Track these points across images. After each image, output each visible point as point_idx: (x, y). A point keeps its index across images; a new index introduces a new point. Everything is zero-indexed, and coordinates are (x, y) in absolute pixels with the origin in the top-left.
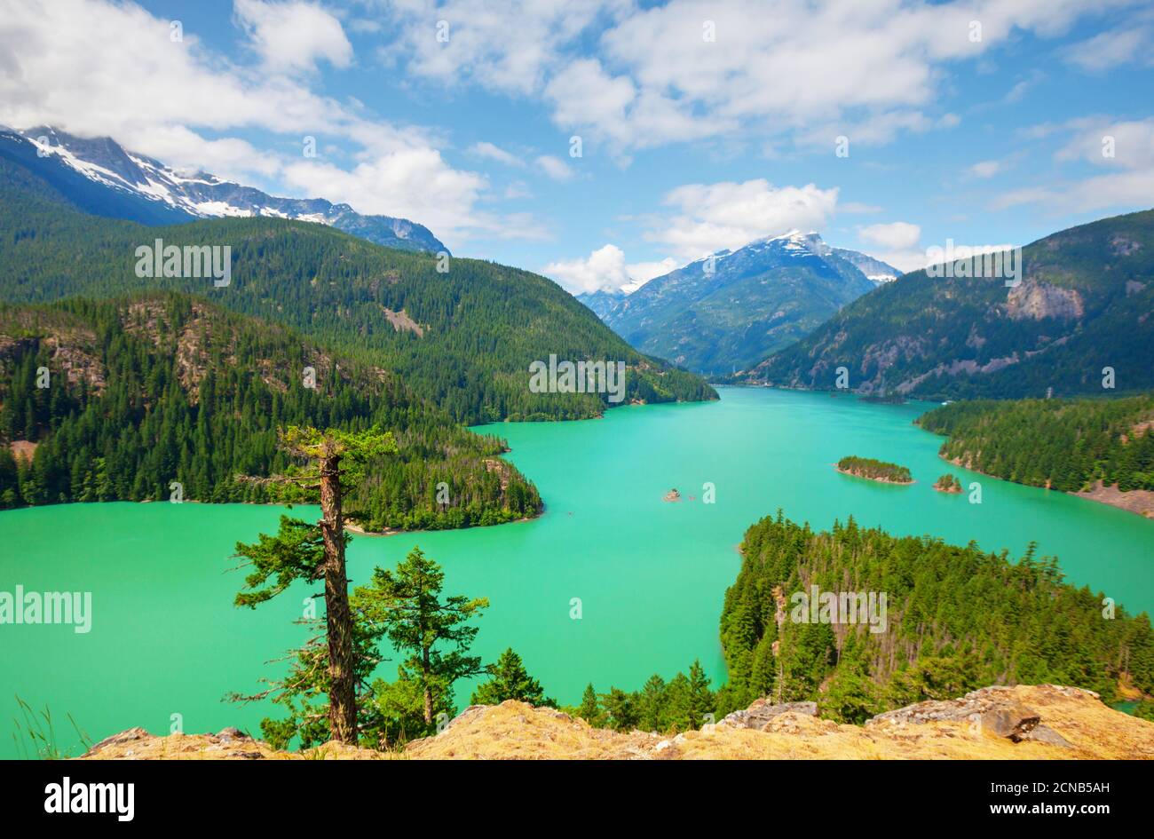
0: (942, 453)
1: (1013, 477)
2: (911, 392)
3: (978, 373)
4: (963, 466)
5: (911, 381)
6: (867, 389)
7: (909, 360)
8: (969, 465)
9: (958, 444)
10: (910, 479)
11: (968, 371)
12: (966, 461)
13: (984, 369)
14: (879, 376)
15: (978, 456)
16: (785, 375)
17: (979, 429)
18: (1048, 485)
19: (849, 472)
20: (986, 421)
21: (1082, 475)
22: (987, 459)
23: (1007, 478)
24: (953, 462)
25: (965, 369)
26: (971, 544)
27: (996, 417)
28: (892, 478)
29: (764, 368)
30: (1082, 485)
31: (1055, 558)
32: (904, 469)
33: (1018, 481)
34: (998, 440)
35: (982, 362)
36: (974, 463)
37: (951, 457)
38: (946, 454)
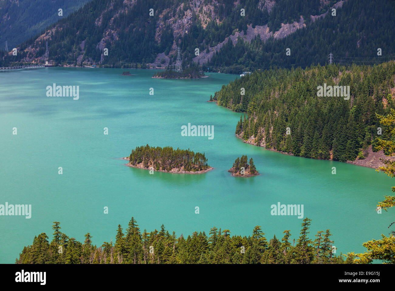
0: (238, 132)
1: (303, 152)
2: (209, 64)
3: (271, 39)
4: (259, 145)
5: (208, 52)
6: (164, 62)
7: (204, 26)
8: (263, 144)
9: (252, 120)
10: (207, 167)
11: (262, 36)
12: (260, 139)
13: (277, 35)
14: (174, 46)
15: (271, 132)
16: (70, 50)
17: (271, 101)
18: (332, 157)
19: (142, 165)
20: (277, 93)
21: (357, 142)
22: (279, 135)
23: (297, 153)
24: (249, 141)
25: (259, 36)
26: (257, 231)
27: (285, 87)
28: (188, 168)
29: (43, 43)
30: (357, 153)
31: (328, 231)
32: (199, 155)
33: (306, 156)
34: (287, 112)
35: (275, 28)
36: (268, 140)
37: (247, 136)
38: (242, 134)
